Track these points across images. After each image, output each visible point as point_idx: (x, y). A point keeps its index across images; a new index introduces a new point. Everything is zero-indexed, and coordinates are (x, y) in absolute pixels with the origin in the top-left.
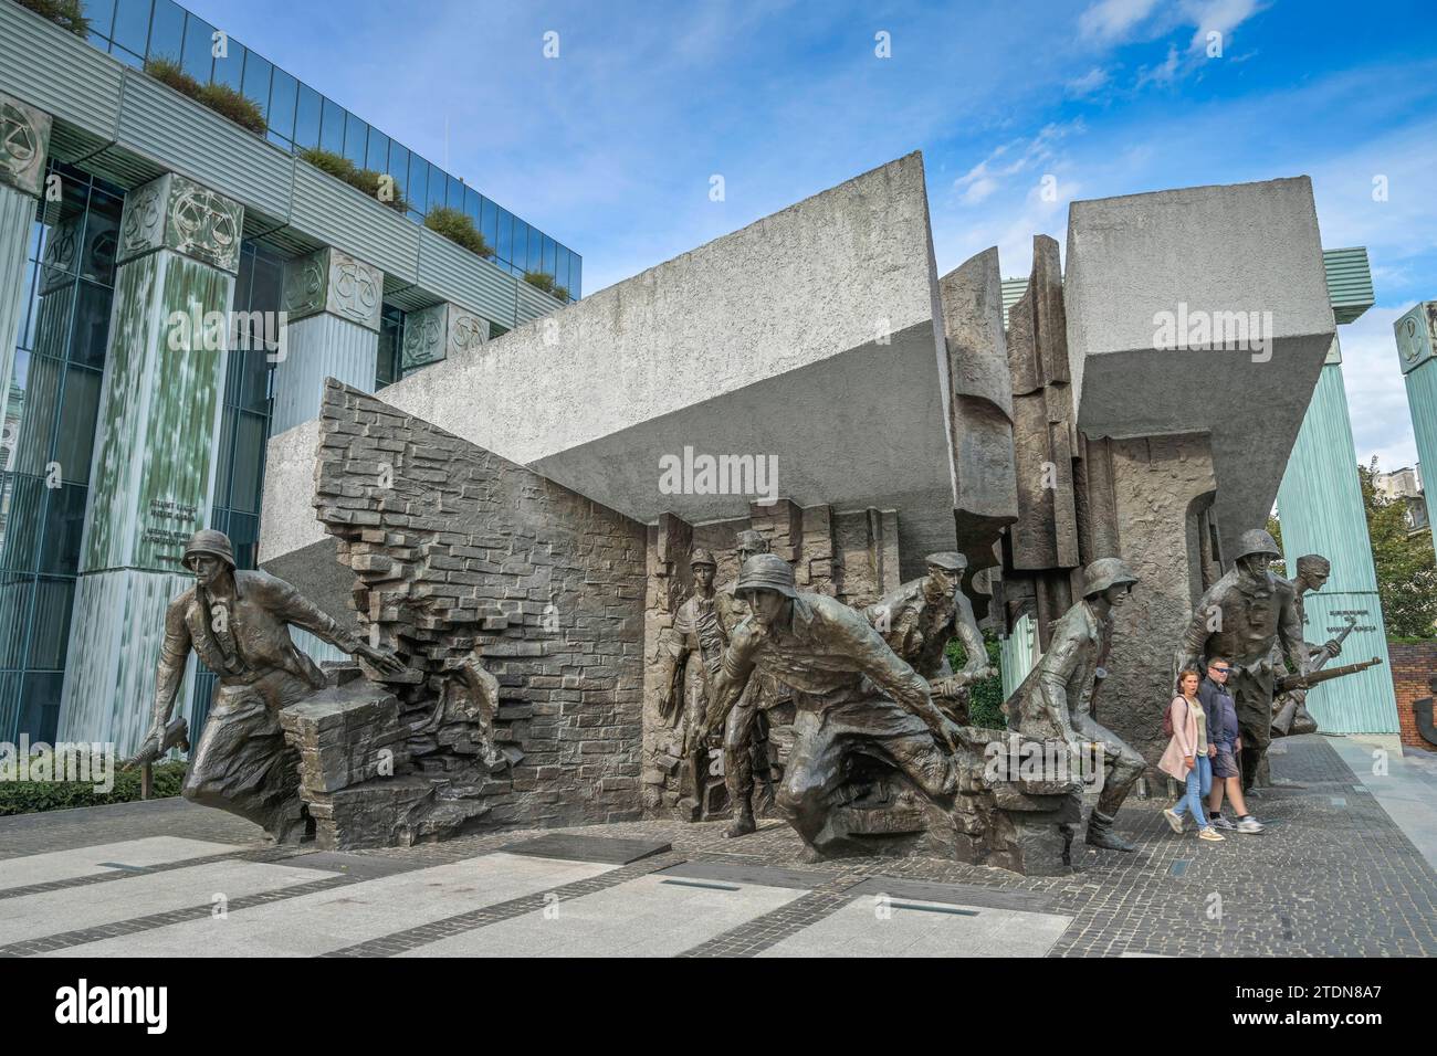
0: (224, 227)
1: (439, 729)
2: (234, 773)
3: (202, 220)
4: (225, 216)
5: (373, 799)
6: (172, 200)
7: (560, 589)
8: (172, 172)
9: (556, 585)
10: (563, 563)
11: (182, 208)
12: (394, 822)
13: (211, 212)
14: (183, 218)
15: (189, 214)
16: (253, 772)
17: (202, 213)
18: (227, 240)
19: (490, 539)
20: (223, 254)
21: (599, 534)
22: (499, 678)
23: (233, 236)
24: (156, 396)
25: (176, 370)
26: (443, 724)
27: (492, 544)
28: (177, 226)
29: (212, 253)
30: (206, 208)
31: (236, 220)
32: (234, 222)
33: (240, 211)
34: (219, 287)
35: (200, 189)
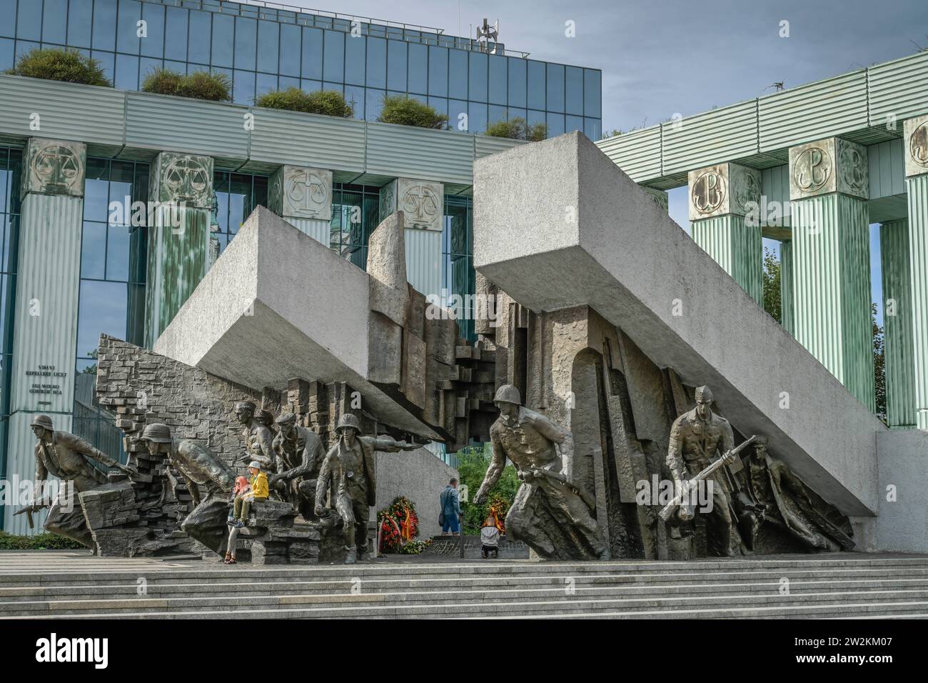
0: (199, 179)
1: (163, 505)
2: (68, 520)
3: (183, 178)
4: (199, 170)
5: (116, 535)
6: (162, 171)
7: (214, 432)
8: (162, 151)
9: (212, 430)
10: (215, 418)
11: (169, 174)
12: (126, 546)
13: (189, 170)
14: (170, 181)
15: (175, 177)
16: (78, 521)
17: (183, 173)
18: (202, 186)
19: (177, 408)
20: (200, 197)
21: (237, 401)
22: (178, 481)
23: (206, 182)
24: (162, 304)
25: (174, 285)
26: (165, 502)
27: (178, 410)
28: (167, 188)
29: (192, 199)
30: (185, 169)
31: (208, 170)
32: (206, 172)
33: (211, 163)
34: (200, 221)
35: (180, 157)
